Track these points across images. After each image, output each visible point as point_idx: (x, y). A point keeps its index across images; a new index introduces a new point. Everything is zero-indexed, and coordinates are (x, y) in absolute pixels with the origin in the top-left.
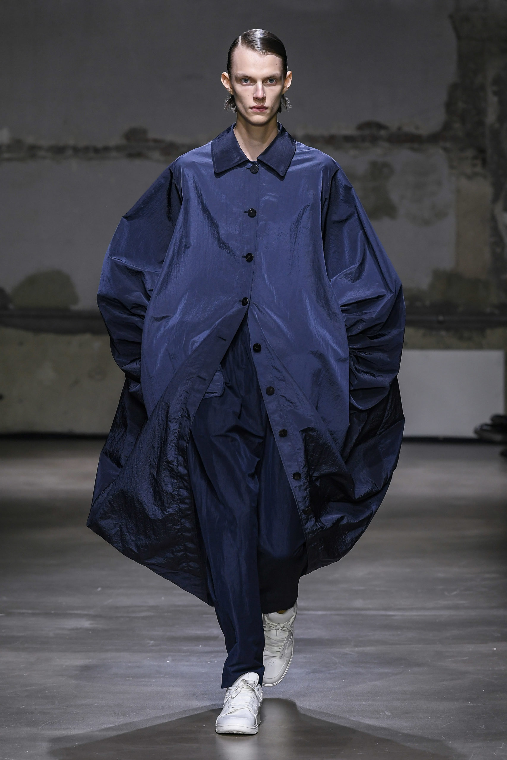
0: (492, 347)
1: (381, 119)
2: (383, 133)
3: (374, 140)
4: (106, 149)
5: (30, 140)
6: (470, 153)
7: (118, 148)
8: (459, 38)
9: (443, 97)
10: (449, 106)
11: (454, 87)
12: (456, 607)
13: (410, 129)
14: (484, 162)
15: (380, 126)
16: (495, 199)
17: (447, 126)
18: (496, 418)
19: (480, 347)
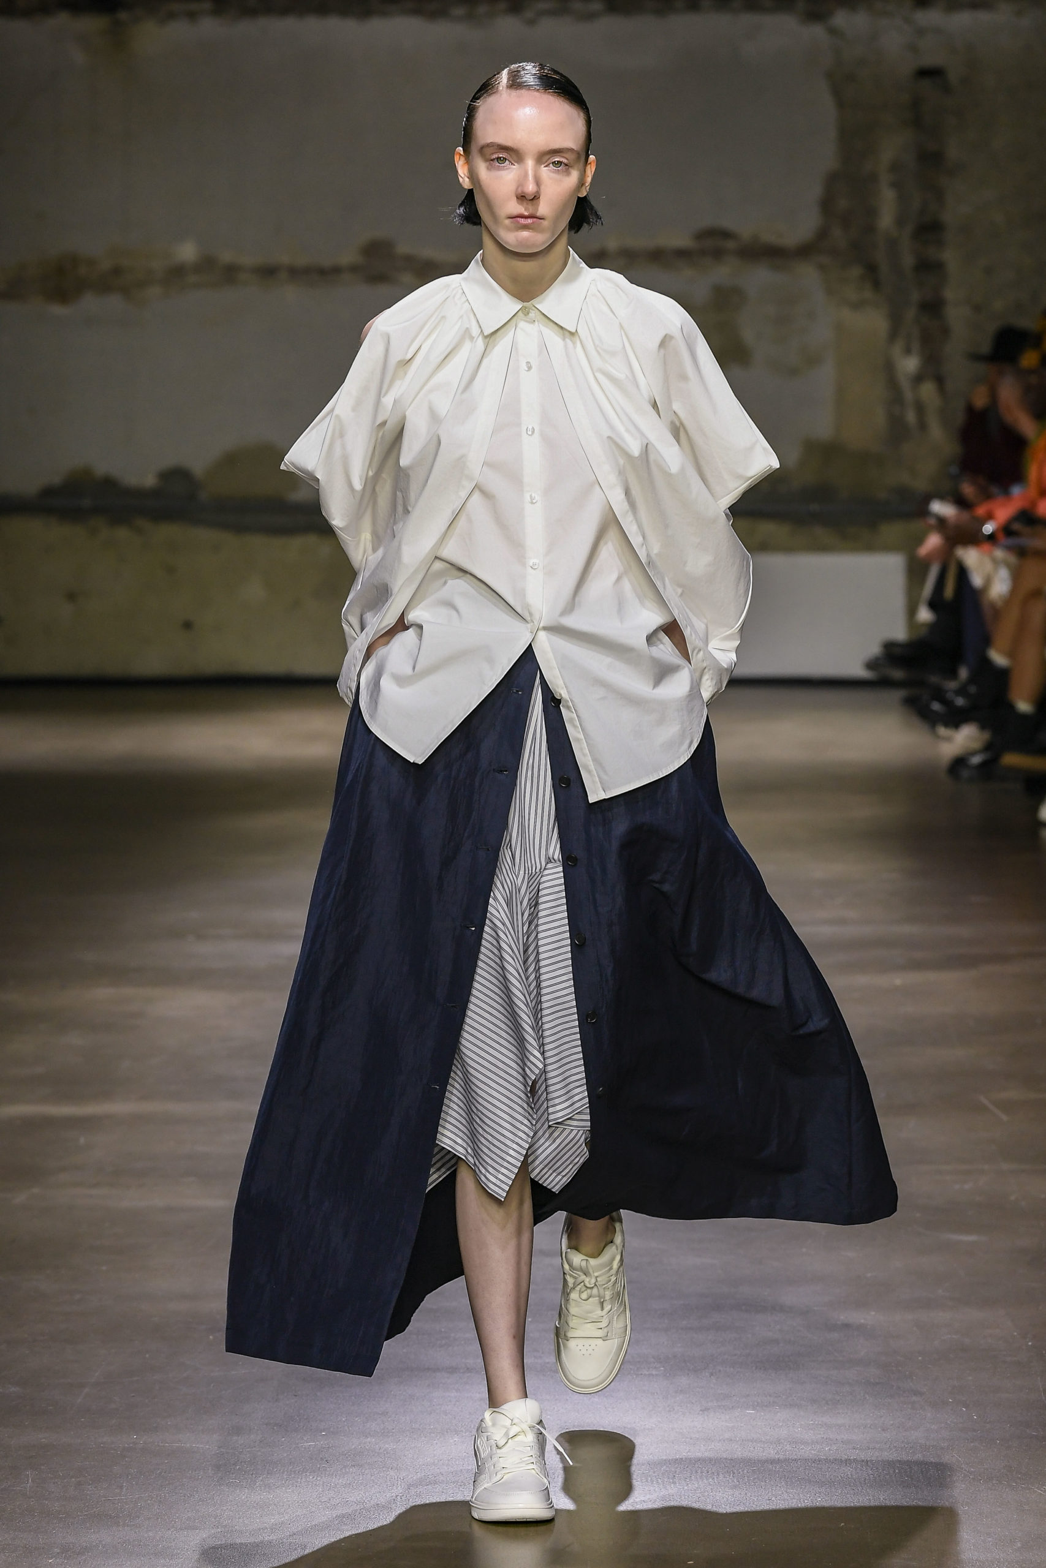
0: (887, 548)
1: (727, 222)
2: (730, 245)
3: (718, 254)
4: (336, 270)
5: (227, 256)
6: (856, 271)
7: (354, 269)
8: (841, 104)
9: (815, 191)
10: (827, 204)
11: (832, 180)
12: (842, 922)
13: (769, 237)
14: (876, 284)
15: (726, 234)
16: (893, 335)
17: (823, 234)
18: (890, 647)
19: (870, 547)
